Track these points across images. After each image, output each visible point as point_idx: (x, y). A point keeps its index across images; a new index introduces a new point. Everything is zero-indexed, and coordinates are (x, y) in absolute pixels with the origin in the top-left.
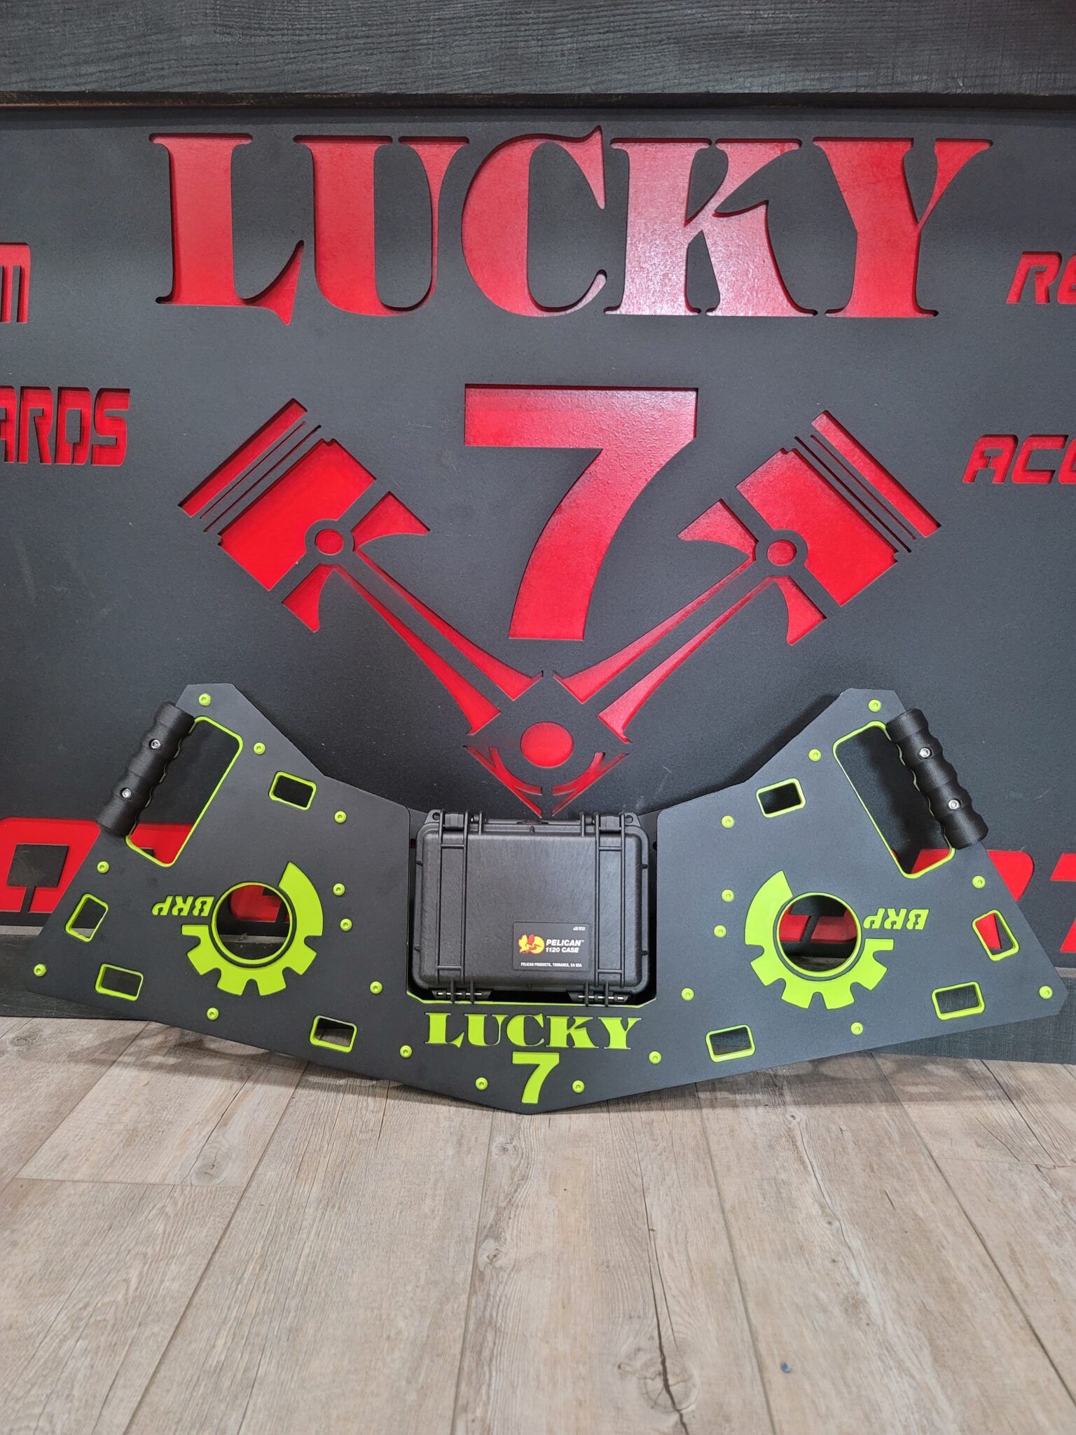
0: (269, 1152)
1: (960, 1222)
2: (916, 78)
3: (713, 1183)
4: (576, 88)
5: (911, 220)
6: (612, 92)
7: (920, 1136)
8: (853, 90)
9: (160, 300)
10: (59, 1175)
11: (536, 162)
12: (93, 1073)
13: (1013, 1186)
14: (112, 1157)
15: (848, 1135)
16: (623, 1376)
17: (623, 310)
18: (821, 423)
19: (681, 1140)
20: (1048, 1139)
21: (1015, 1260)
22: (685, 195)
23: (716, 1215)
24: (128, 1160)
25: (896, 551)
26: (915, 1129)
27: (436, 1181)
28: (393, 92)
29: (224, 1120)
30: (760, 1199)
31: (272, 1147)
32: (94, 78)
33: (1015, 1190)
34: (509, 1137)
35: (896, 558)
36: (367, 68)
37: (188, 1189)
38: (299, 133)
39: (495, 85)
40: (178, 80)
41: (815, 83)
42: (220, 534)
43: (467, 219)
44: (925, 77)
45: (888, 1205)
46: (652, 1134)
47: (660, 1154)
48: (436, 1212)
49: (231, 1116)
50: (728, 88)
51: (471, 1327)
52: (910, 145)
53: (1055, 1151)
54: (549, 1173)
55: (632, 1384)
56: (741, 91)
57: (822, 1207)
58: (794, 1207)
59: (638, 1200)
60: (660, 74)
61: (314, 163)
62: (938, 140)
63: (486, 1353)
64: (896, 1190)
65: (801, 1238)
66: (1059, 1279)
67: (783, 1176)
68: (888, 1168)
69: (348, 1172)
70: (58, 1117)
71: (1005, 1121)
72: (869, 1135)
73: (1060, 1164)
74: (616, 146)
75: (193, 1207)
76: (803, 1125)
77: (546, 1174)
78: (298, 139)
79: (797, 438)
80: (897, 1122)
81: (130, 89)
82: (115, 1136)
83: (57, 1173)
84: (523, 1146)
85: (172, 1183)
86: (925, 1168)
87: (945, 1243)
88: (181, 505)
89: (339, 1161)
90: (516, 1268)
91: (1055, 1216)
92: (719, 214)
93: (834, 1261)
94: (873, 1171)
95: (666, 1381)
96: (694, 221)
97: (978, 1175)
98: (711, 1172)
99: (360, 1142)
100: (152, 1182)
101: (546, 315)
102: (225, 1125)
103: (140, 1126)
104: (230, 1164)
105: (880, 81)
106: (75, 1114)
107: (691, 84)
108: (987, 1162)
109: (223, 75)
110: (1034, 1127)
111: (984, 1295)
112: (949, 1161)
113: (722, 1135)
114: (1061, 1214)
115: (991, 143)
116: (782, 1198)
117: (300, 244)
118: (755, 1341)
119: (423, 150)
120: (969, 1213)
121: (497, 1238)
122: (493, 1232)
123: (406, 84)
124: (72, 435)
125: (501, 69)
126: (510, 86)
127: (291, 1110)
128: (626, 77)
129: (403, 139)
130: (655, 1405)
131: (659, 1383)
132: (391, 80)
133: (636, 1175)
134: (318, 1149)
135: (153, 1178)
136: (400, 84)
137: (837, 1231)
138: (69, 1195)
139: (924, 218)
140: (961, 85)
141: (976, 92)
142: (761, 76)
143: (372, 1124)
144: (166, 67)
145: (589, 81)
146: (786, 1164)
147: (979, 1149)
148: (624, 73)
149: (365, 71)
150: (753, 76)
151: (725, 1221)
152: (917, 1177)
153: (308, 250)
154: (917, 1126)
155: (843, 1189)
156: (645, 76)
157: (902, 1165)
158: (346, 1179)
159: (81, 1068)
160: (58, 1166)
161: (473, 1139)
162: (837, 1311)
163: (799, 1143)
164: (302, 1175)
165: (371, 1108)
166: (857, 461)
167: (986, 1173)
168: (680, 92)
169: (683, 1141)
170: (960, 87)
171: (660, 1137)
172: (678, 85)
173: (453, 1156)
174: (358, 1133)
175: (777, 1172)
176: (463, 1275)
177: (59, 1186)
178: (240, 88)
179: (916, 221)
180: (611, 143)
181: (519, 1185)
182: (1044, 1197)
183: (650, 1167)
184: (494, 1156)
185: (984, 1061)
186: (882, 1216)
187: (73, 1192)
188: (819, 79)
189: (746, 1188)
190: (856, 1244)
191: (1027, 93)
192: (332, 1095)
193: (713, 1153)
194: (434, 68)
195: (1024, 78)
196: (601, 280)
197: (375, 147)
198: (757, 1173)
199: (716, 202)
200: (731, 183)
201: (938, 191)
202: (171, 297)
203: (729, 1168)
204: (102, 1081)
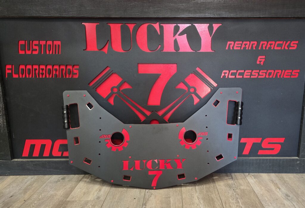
1: (219, 198)
3: (181, 195)
6: (160, 17)
9: (84, 50)
11: (148, 27)
12: (76, 184)
13: (229, 193)
17: (164, 51)
18: (198, 69)
21: (225, 203)
22: (173, 32)
28: (123, 17)
30: (188, 197)
35: (211, 90)
37: (95, 201)
39: (140, 16)
41: (193, 16)
42: (95, 89)
43: (137, 36)
45: (208, 197)
49: (101, 190)
50: (179, 16)
52: (209, 24)
56: (181, 17)
57: (198, 197)
58: (193, 198)
59: (169, 199)
60: (167, 14)
61: (110, 27)
62: (213, 23)
64: (210, 194)
65: (194, 202)
66: (231, 205)
67: (193, 193)
68: (210, 191)
71: (230, 183)
73: (237, 189)
74: (161, 25)
78: (107, 23)
81: (78, 16)
86: (216, 191)
87: (215, 201)
88: (88, 84)
89: (120, 195)
91: (234, 196)
92: (179, 35)
93: (198, 205)
94: (207, 192)
98: (181, 193)
99: (124, 192)
100: (89, 200)
101: (151, 52)
103: (86, 192)
104: (102, 197)
105: (203, 15)
106: (74, 190)
107: (173, 16)
108: (226, 189)
109: (94, 14)
110: (235, 184)
112: (220, 190)
115: (222, 24)
119: (129, 25)
124: (68, 72)
125: (141, 13)
128: (162, 15)
129: (125, 24)
137: (199, 201)
141: (218, 17)
142: (184, 15)
144: (84, 13)
145: (156, 16)
147: (225, 187)
150: (182, 15)
152: (214, 192)
153: (109, 41)
154: (216, 185)
155: (202, 195)
156: (165, 15)
157: (212, 191)
158: (121, 198)
159: (74, 183)
160: (73, 199)
163: (196, 188)
164: (114, 198)
167: (225, 191)
168: (171, 17)
170: (216, 16)
173: (139, 194)
179: (211, 37)
181: (150, 197)
182: (233, 194)
184: (146, 193)
185: (230, 173)
189: (186, 195)
190: (202, 202)
194: (130, 13)
195: (226, 15)
196: (160, 46)
197: (121, 25)
198: (189, 193)
199: (178, 33)
200: (181, 30)
201: (214, 31)
202: (86, 49)
203: (184, 193)
204: (78, 185)
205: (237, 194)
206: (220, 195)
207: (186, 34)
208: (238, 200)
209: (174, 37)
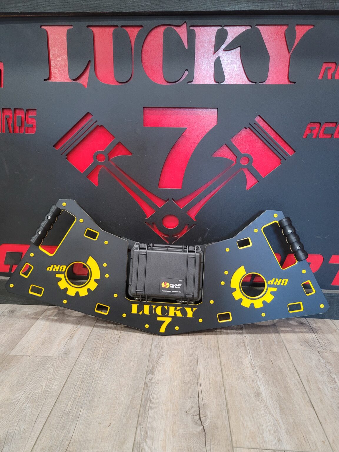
0: (85, 347)
1: (293, 369)
2: (289, 5)
3: (219, 357)
4: (177, 9)
5: (287, 52)
6: (189, 11)
7: (283, 342)
8: (268, 9)
9: (45, 80)
10: (22, 354)
11: (165, 33)
12: (32, 322)
13: (310, 358)
14: (38, 348)
15: (261, 342)
16: (187, 415)
17: (193, 83)
18: (258, 119)
19: (210, 343)
20: (323, 343)
21: (308, 381)
22: (214, 44)
23: (219, 367)
24: (43, 349)
25: (281, 160)
26: (282, 340)
27: (135, 356)
28: (118, 11)
29: (71, 337)
30: (233, 362)
31: (86, 345)
32: (22, 8)
33: (311, 359)
34: (157, 343)
35: (281, 162)
36: (110, 3)
37: (61, 358)
38: (88, 25)
39: (152, 9)
40: (49, 8)
41: (256, 7)
42: (66, 155)
43: (143, 52)
44: (292, 5)
45: (271, 364)
46: (201, 342)
47: (203, 348)
48: (134, 366)
49: (74, 336)
50: (228, 9)
51: (143, 400)
52: (287, 27)
53: (325, 347)
54: (169, 354)
55: (190, 418)
56: (231, 10)
57: (251, 364)
58: (243, 364)
59: (196, 362)
60: (205, 4)
61: (93, 34)
62: (296, 25)
63: (147, 408)
64: (274, 359)
65: (244, 374)
66: (321, 387)
67: (240, 355)
68: (273, 352)
69: (108, 354)
70: (21, 336)
71: (310, 338)
72: (268, 342)
73: (326, 351)
74: (191, 28)
75: (62, 364)
76: (248, 339)
77: (168, 354)
78: (88, 26)
79: (249, 124)
80: (277, 338)
81: (33, 11)
82: (39, 342)
83: (21, 353)
84: (162, 346)
85: (56, 356)
86: (284, 352)
87: (287, 375)
88: (54, 146)
89: (106, 350)
90: (158, 382)
91: (322, 368)
92: (225, 50)
93: (253, 381)
94: (268, 353)
95: (200, 416)
96: (217, 52)
97: (300, 354)
98: (218, 353)
99: (112, 344)
100: (50, 356)
101: (169, 84)
102: (72, 339)
103: (46, 339)
104: (73, 351)
105: (277, 6)
106: (27, 335)
107: (215, 8)
108: (303, 350)
109: (63, 6)
110: (319, 339)
111: (297, 392)
112: (291, 350)
113: (223, 342)
114: (324, 367)
115: (314, 26)
116: (239, 362)
117: (89, 61)
118: (227, 404)
119: (129, 30)
120: (296, 366)
121: (152, 374)
122: (151, 372)
123: (122, 8)
124: (18, 124)
125: (153, 3)
126: (156, 9)
127: (91, 334)
128: (193, 5)
129: (122, 26)
130: (196, 423)
131: (198, 417)
132: (117, 7)
133: (196, 355)
134: (99, 346)
135: (50, 355)
136: (121, 8)
137: (255, 372)
138: (25, 360)
139: (292, 51)
140: (304, 7)
141: (309, 9)
142: (238, 5)
143: (116, 338)
144: (45, 4)
145: (182, 7)
146: (241, 351)
147: (301, 346)
148: (193, 4)
149: (109, 4)
150: (236, 5)
151: (221, 369)
152: (281, 355)
153: (92, 63)
154: (283, 339)
155: (258, 359)
156: (200, 5)
157: (277, 351)
158: (108, 356)
159: (28, 320)
160: (22, 351)
161: (147, 343)
162: (253, 396)
163: (246, 345)
164: (94, 354)
165: (116, 333)
166: (269, 131)
167: (302, 354)
168: (211, 10)
169: (211, 344)
170: (304, 8)
171: (204, 343)
172: (211, 8)
173: (140, 348)
174: (112, 341)
175: (239, 354)
176: (142, 385)
177: (22, 357)
178: (69, 10)
179: (289, 52)
180: (190, 27)
181: (160, 358)
182: (319, 362)
183: (200, 352)
184: (153, 348)
185: (306, 318)
186: (269, 367)
187: (26, 359)
188: (257, 6)
189: (229, 358)
190: (260, 375)
191: (326, 9)
192: (104, 330)
193: (220, 348)
194: (131, 3)
195: (325, 4)
196: (187, 73)
197: (112, 29)
198: (232, 354)
199: (223, 46)
200: (229, 40)
201: (296, 42)
202: (49, 79)
203: (224, 352)
204: (35, 324)
205: (328, 362)
206: (294, 362)
207: (239, 48)
208: (333, 377)
209: (215, 53)
